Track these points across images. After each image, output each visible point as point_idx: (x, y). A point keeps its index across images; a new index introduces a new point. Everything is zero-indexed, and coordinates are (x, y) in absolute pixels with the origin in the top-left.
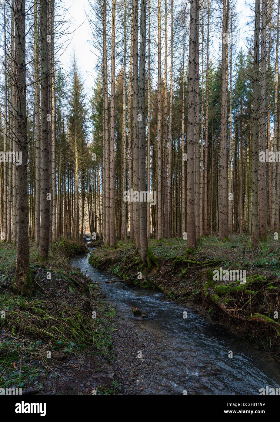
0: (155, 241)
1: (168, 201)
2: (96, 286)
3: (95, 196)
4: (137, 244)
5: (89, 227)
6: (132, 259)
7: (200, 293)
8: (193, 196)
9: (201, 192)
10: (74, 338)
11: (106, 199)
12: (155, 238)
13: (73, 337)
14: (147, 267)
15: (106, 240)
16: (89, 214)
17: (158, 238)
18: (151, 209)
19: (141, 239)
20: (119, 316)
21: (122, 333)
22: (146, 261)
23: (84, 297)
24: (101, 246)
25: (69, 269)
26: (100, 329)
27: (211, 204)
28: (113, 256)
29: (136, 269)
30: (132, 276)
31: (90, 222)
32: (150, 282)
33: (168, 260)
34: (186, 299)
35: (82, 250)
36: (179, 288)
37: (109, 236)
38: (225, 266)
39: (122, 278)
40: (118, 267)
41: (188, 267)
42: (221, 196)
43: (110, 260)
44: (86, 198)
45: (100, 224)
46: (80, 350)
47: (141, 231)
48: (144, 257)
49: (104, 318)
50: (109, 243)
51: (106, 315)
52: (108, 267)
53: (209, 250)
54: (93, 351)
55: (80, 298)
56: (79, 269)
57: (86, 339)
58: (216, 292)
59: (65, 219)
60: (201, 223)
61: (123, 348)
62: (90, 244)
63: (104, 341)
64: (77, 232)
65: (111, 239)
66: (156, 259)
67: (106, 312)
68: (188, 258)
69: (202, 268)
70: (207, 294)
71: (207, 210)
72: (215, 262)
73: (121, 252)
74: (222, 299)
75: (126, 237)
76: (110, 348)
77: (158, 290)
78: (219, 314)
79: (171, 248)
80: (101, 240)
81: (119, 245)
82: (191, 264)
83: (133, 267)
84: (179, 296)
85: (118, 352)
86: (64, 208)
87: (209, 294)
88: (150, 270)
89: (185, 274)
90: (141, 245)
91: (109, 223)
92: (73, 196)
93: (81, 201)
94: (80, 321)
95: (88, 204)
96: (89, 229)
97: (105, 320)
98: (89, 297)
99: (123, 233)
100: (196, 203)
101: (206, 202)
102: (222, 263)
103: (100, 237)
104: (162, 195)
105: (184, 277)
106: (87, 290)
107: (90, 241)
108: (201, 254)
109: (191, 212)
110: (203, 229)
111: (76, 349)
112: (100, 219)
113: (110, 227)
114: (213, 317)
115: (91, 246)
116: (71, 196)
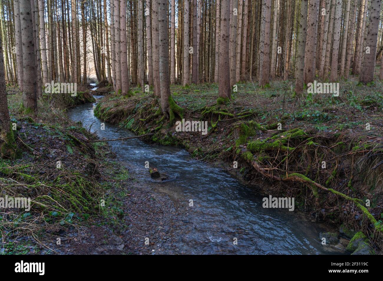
0: (180, 87)
1: (198, 36)
2: (104, 144)
3: (101, 27)
4: (157, 92)
5: (94, 68)
6: (150, 110)
7: (232, 151)
8: (227, 31)
9: (240, 25)
10: (74, 208)
11: (116, 30)
12: (180, 84)
13: (72, 206)
14: (169, 119)
15: (117, 86)
16: (94, 51)
17: (184, 84)
18: (176, 46)
19: (161, 85)
20: (132, 179)
21: (136, 199)
22: (168, 113)
23: (86, 157)
24: (110, 94)
25: (67, 123)
26: (109, 194)
27: (251, 42)
28: (125, 107)
29: (155, 122)
30: (150, 131)
31: (95, 61)
32: (172, 138)
33: (195, 111)
34: (215, 157)
35: (85, 99)
36: (208, 144)
37: (120, 80)
38: (263, 118)
39: (138, 133)
40: (133, 121)
41: (219, 120)
42: (263, 32)
43: (122, 111)
44: (88, 28)
45: (109, 64)
46: (82, 221)
47: (161, 74)
48: (166, 108)
49: (114, 182)
50: (121, 90)
51: (116, 178)
52: (120, 120)
53: (245, 99)
54: (100, 221)
55: (82, 159)
56: (81, 123)
57: (90, 208)
58: (249, 149)
59: (61, 57)
60: (238, 66)
61: (137, 216)
62: (95, 91)
63: (113, 209)
64: (78, 75)
65: (123, 85)
66: (180, 110)
67: (116, 175)
68: (219, 109)
69: (235, 121)
70: (238, 151)
71: (247, 49)
72: (251, 113)
73: (137, 101)
74: (256, 156)
75: (142, 82)
76: (121, 216)
77: (182, 147)
78: (252, 173)
79: (199, 96)
80: (110, 85)
81: (134, 92)
82: (223, 117)
83: (151, 120)
84: (207, 154)
85: (130, 221)
86: (57, 42)
87: (241, 152)
88: (172, 123)
89: (215, 128)
90: (162, 92)
91: (120, 63)
92: (71, 25)
93: (81, 32)
94: (82, 187)
95: (92, 36)
96: (94, 71)
97: (115, 184)
98: (95, 158)
99: (139, 77)
100: (232, 40)
101: (245, 39)
102: (259, 115)
103: (110, 82)
104: (190, 28)
105: (213, 132)
106: (91, 150)
107: (96, 86)
108: (234, 104)
109: (225, 51)
110: (241, 73)
111: (76, 220)
112: (109, 59)
113: (122, 69)
114: (245, 177)
115: (97, 93)
116: (67, 24)
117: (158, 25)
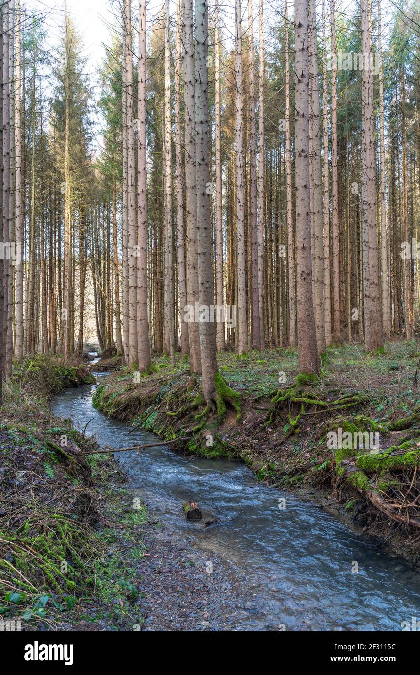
0: (233, 356)
1: (260, 273)
2: (106, 457)
3: (109, 264)
4: (195, 365)
5: (95, 328)
6: (184, 396)
7: (328, 469)
8: (309, 265)
9: (327, 255)
10: (50, 584)
11: (131, 270)
12: (233, 350)
13: (47, 580)
14: (215, 413)
15: (131, 357)
16: (96, 302)
17: (240, 351)
18: (225, 290)
19: (203, 355)
20: (154, 523)
21: (159, 562)
22: (214, 402)
23: (77, 485)
24: (119, 369)
25: (48, 422)
26: (112, 554)
27: (346, 280)
28: (144, 392)
29: (192, 417)
30: (184, 432)
31: (97, 318)
32: (223, 445)
33: (260, 398)
34: (299, 480)
35: (80, 378)
36: (284, 455)
37: (136, 347)
38: (379, 409)
39: (164, 437)
40: (155, 415)
41: (303, 412)
42: (366, 264)
43: (138, 400)
44: (88, 268)
45: (119, 322)
46: (63, 611)
47: (202, 338)
48: (210, 393)
49: (122, 529)
50: (136, 363)
51: (127, 522)
52: (135, 414)
53: (344, 375)
54: (94, 609)
55: (69, 487)
56: (70, 422)
57: (78, 583)
58: (360, 468)
59: (45, 313)
60: (328, 319)
61: (162, 598)
62: (96, 365)
63: (119, 584)
64: (69, 340)
65: (140, 355)
66: (234, 395)
67: (126, 515)
68: (300, 393)
69: (330, 415)
70: (341, 472)
71: (340, 291)
72: (357, 401)
73: (162, 382)
74: (374, 482)
75: (172, 349)
76: (132, 599)
77: (241, 462)
78: (369, 512)
79: (266, 372)
80: (120, 355)
81: (157, 367)
82: (309, 407)
83: (186, 414)
84: (284, 474)
85: (149, 608)
86: (41, 290)
87: (345, 474)
88: (222, 419)
89: (296, 427)
90: (203, 367)
91: (136, 320)
92: (62, 263)
93: (77, 273)
94: (67, 541)
95: (94, 280)
96: (95, 333)
97: (124, 534)
98: (91, 485)
99: (166, 342)
100: (316, 279)
101: (336, 276)
102: (372, 403)
103: (119, 349)
104: (246, 262)
105: (293, 434)
106: (85, 469)
107: (97, 357)
108: (327, 385)
109: (306, 297)
110: (333, 330)
111: (52, 610)
112: (119, 313)
113: (139, 329)
114: (356, 519)
115: (99, 369)
116: (57, 263)
117: (195, 260)
